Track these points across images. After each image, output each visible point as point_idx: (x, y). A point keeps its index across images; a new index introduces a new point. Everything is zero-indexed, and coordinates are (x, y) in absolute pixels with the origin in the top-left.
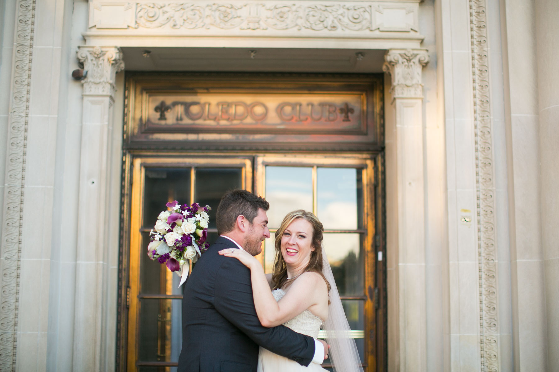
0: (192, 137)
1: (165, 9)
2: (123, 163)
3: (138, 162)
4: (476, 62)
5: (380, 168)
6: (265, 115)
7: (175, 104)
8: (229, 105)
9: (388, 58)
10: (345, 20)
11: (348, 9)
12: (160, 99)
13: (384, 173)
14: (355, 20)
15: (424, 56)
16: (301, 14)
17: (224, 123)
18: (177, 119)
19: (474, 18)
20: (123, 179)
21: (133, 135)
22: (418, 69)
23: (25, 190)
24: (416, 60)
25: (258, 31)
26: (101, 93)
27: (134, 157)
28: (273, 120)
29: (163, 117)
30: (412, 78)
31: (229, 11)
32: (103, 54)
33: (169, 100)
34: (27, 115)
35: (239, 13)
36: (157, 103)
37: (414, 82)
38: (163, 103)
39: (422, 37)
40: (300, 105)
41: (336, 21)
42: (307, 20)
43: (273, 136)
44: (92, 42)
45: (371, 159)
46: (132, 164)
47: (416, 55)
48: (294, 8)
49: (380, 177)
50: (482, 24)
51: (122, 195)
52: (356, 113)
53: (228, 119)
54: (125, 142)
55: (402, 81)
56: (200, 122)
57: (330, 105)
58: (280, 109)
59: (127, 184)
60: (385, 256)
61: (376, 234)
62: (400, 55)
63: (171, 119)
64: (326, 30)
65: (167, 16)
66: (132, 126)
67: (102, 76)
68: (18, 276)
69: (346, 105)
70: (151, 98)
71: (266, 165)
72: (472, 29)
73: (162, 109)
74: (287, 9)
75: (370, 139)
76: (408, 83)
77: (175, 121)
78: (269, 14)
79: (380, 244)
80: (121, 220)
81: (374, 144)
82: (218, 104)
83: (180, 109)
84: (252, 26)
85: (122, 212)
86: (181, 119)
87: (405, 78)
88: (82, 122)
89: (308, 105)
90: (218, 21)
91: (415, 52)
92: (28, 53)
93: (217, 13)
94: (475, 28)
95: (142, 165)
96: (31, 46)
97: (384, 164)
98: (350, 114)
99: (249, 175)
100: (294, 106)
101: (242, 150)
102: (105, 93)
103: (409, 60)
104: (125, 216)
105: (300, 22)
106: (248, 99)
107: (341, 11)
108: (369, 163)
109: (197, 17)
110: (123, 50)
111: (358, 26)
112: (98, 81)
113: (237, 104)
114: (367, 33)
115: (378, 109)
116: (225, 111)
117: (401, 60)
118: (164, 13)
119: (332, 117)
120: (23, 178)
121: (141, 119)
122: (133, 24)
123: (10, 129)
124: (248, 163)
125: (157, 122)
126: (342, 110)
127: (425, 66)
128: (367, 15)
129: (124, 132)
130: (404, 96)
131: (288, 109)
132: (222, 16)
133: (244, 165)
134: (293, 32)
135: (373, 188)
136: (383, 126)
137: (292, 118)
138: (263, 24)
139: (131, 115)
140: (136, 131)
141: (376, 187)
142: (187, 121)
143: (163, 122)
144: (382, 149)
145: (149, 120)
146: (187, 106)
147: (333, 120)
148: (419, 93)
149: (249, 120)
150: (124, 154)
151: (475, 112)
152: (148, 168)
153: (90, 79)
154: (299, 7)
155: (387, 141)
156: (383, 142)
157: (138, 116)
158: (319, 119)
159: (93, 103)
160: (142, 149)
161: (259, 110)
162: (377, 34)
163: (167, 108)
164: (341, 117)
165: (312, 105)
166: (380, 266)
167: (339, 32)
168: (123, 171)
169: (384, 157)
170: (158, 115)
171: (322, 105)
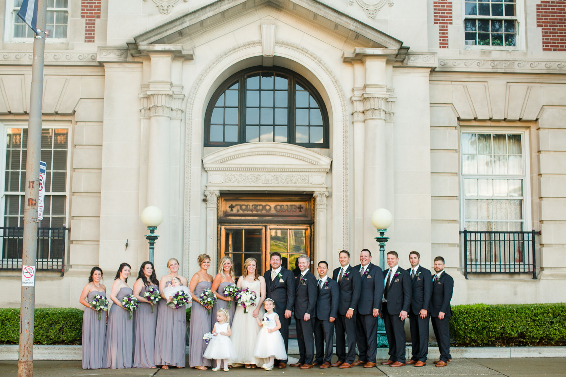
0: (243, 218)
1: (235, 176)
2: (218, 228)
3: (223, 227)
4: (344, 197)
5: (313, 230)
6: (270, 210)
7: (236, 205)
8: (257, 205)
9: (314, 195)
10: (300, 180)
11: (300, 176)
12: (230, 203)
13: (314, 232)
14: (303, 180)
15: (327, 194)
16: (284, 178)
17: (254, 212)
18: (237, 211)
19: (344, 182)
20: (218, 234)
21: (221, 217)
22: (325, 198)
23: (190, 243)
24: (324, 195)
25: (268, 184)
26: (213, 207)
27: (221, 225)
28: (273, 211)
29: (232, 210)
30: (323, 201)
31: (258, 177)
32: (214, 193)
33: (234, 203)
34: (189, 217)
35: (262, 177)
36: (230, 205)
37: (323, 203)
38: (232, 205)
39: (327, 186)
40: (283, 206)
41: (296, 180)
42: (286, 180)
43: (273, 218)
44: (209, 188)
45: (309, 226)
46: (221, 228)
47: (324, 193)
48: (281, 176)
49: (312, 233)
50: (347, 184)
51: (218, 240)
52: (304, 209)
53: (256, 211)
54: (218, 220)
55: (319, 203)
56: (246, 212)
57: (295, 206)
58: (275, 207)
59: (219, 235)
60: (314, 262)
61: (311, 254)
62: (319, 193)
63: (235, 211)
64: (292, 184)
65: (236, 178)
66: (221, 214)
67: (213, 200)
68: (189, 272)
69: (300, 206)
70: (227, 203)
71: (271, 229)
72: (343, 186)
73: (231, 207)
74: (279, 176)
75: (309, 219)
76: (321, 203)
77: (237, 212)
78: (272, 178)
79: (312, 258)
80: (218, 249)
81: (311, 221)
82: (253, 205)
83: (238, 207)
84: (266, 182)
85: (218, 246)
86: (239, 211)
87: (320, 202)
88: (207, 217)
89: (286, 206)
90: (254, 181)
91: (324, 192)
92: (189, 194)
93: (254, 177)
94: (345, 186)
95: (224, 228)
96: (190, 192)
97: (314, 229)
98: (302, 209)
99: (264, 232)
100: (281, 206)
101: (262, 223)
102: (215, 207)
103: (322, 195)
104: (219, 247)
105: (283, 181)
106: (264, 203)
107: (298, 177)
108: (309, 228)
109: (247, 179)
110: (220, 191)
111: (304, 183)
112: (212, 202)
113: (260, 205)
114: (307, 185)
115: (312, 207)
116: (255, 208)
117: (319, 195)
118: (235, 177)
119: (295, 210)
120: (189, 238)
121: (224, 211)
122: (224, 182)
123: (185, 222)
124: (264, 228)
125: (230, 212)
126: (299, 208)
127: (327, 197)
128: (307, 178)
129: (218, 216)
130: (320, 208)
131: (278, 207)
132: (255, 179)
133: (263, 229)
134: (281, 185)
135: (310, 237)
136: (314, 214)
137: (280, 210)
138: (270, 182)
139: (220, 210)
140: (222, 215)
141: (311, 237)
142: (241, 212)
143: (232, 212)
144: (314, 223)
145: (227, 211)
146: (241, 206)
147: (296, 211)
148: (325, 207)
149: (264, 212)
150: (218, 225)
151: (343, 216)
152: (226, 229)
153: (209, 202)
154: (283, 175)
155: (315, 220)
156: (314, 220)
157: (223, 210)
158: (290, 211)
159: (210, 210)
160: (224, 223)
161: (268, 208)
162: (311, 185)
163: (234, 207)
164: (298, 210)
165: (288, 206)
166: (312, 266)
167: (297, 185)
168: (218, 231)
169: (314, 226)
170: (230, 209)
171: (291, 206)
